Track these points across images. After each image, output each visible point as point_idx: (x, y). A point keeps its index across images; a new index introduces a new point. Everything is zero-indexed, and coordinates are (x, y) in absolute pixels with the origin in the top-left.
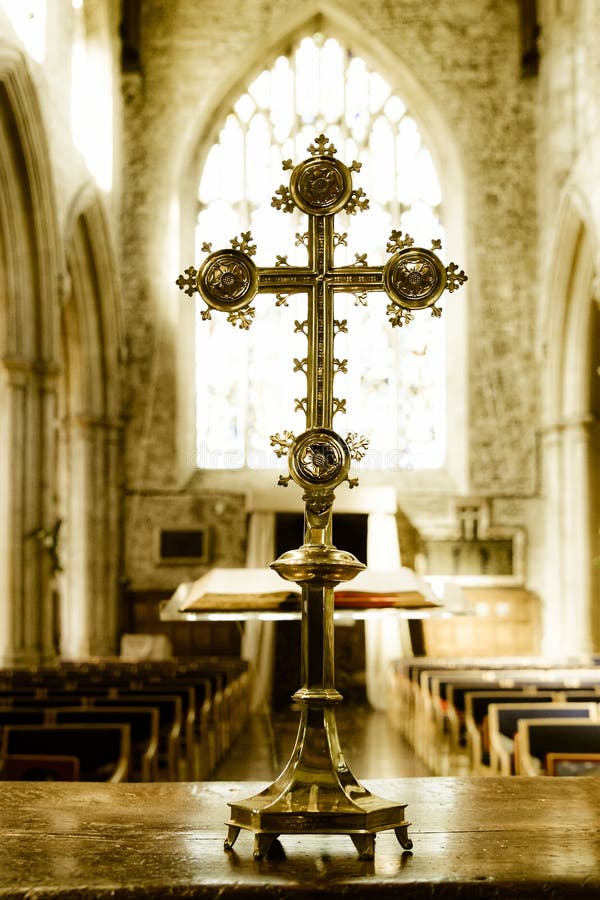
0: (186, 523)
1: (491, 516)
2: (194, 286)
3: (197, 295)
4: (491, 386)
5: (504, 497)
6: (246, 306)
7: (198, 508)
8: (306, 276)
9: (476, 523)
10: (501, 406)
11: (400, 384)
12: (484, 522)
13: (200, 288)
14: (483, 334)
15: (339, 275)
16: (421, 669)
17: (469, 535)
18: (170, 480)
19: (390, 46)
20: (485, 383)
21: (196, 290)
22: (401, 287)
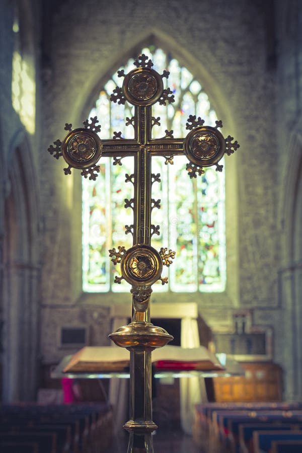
0: (76, 324)
1: (253, 320)
2: (60, 152)
3: (61, 158)
4: (252, 245)
5: (261, 309)
6: (94, 165)
7: (83, 316)
8: (133, 145)
9: (244, 324)
10: (258, 256)
11: (199, 243)
12: (249, 323)
13: (64, 154)
14: (247, 215)
15: (155, 145)
16: (213, 410)
17: (240, 331)
18: (67, 299)
19: (193, 53)
20: (248, 243)
21: (61, 155)
22: (196, 152)
